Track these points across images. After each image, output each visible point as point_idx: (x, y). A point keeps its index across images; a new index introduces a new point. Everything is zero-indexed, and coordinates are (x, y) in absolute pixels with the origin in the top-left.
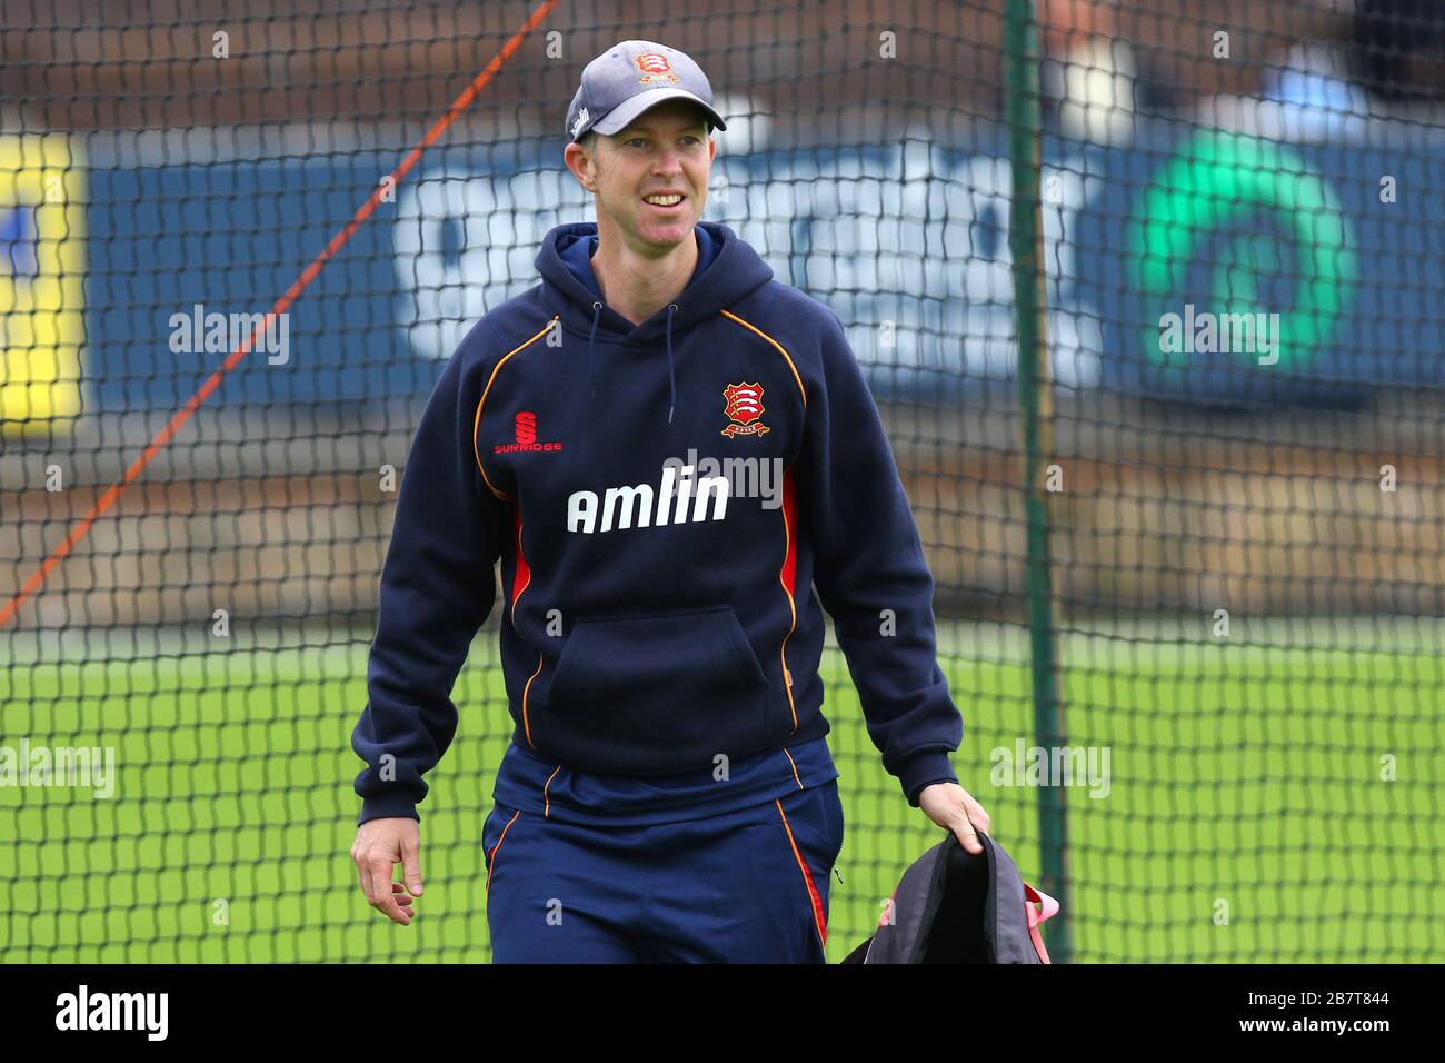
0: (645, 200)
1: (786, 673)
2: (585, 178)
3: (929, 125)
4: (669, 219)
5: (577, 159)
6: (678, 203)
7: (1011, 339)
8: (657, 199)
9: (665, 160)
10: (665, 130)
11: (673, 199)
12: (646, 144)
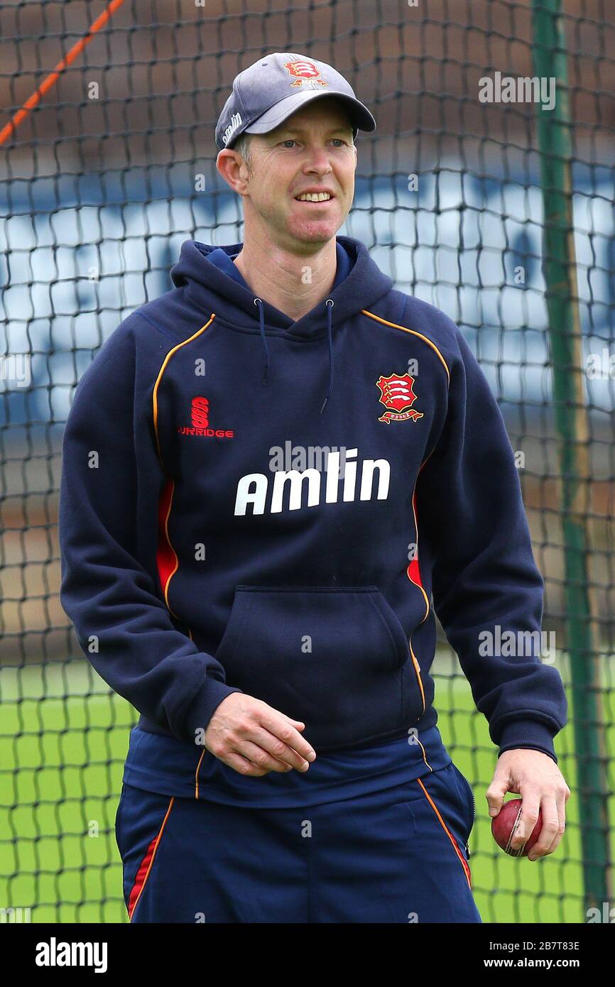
0: (298, 198)
1: (415, 660)
2: (238, 182)
3: (462, 154)
4: (320, 215)
5: (230, 164)
6: (328, 200)
7: (546, 365)
8: (309, 197)
9: (316, 160)
10: (317, 131)
11: (323, 197)
12: (297, 144)
